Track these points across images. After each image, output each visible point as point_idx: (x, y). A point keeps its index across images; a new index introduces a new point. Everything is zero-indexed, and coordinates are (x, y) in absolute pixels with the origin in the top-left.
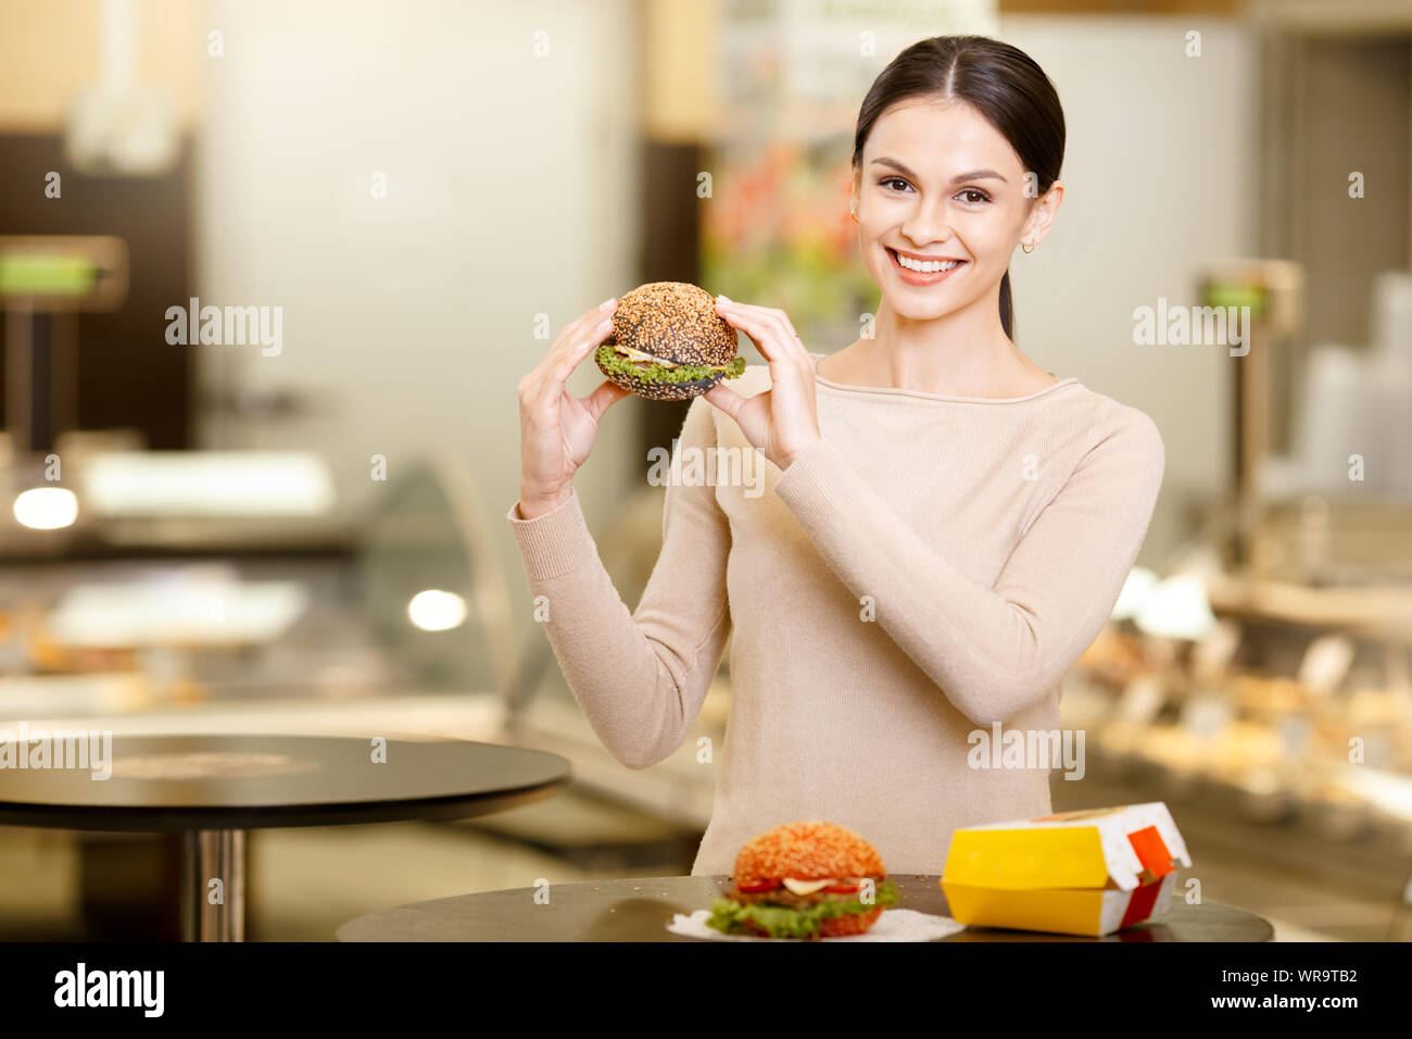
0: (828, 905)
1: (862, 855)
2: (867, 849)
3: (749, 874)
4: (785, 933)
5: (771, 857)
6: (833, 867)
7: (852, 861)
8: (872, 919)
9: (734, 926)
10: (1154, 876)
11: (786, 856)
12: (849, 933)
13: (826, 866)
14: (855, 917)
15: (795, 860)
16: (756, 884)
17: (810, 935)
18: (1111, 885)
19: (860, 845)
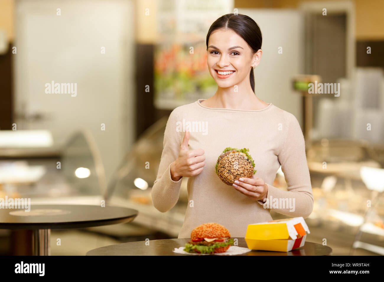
0: (216, 245)
1: (225, 232)
2: (225, 230)
3: (195, 237)
4: (205, 252)
5: (201, 232)
6: (217, 235)
7: (222, 233)
8: (227, 248)
9: (191, 251)
10: (301, 236)
11: (205, 232)
12: (221, 252)
13: (215, 234)
14: (223, 248)
15: (207, 233)
16: (197, 239)
17: (211, 253)
18: (290, 238)
19: (224, 229)
